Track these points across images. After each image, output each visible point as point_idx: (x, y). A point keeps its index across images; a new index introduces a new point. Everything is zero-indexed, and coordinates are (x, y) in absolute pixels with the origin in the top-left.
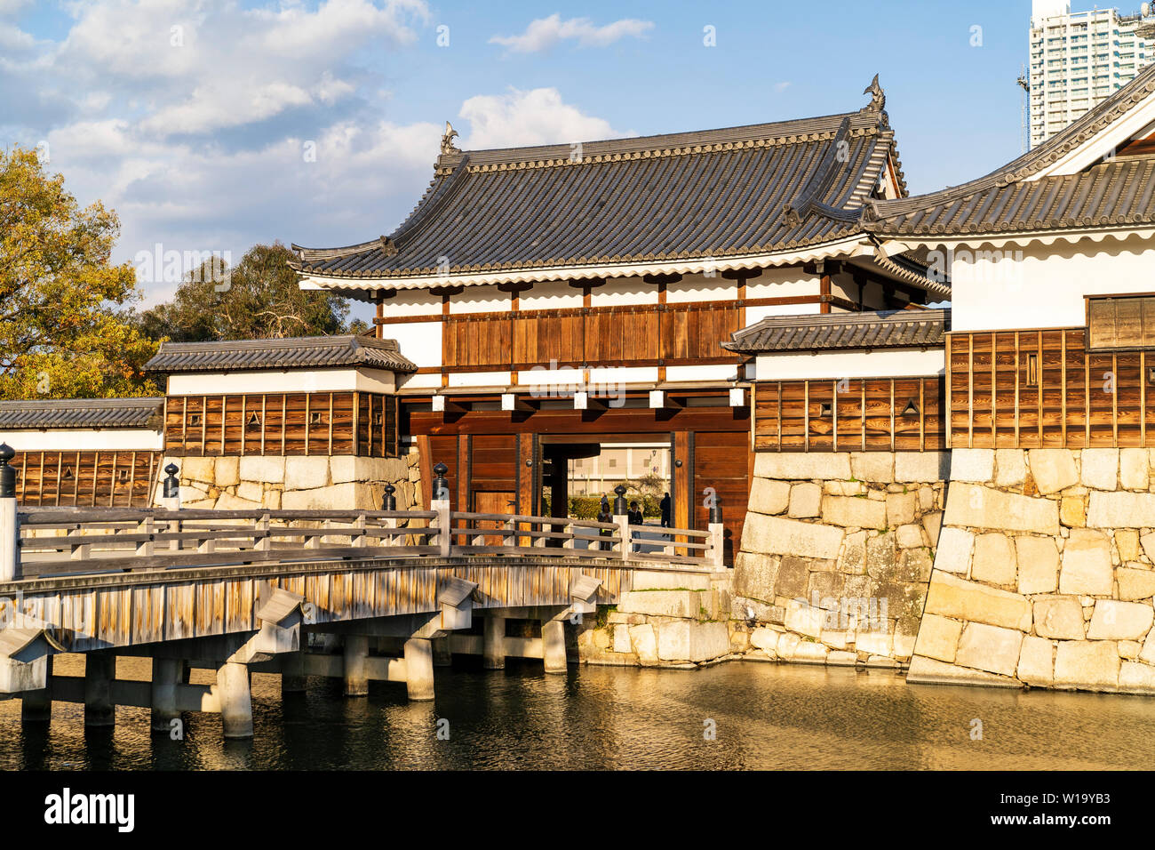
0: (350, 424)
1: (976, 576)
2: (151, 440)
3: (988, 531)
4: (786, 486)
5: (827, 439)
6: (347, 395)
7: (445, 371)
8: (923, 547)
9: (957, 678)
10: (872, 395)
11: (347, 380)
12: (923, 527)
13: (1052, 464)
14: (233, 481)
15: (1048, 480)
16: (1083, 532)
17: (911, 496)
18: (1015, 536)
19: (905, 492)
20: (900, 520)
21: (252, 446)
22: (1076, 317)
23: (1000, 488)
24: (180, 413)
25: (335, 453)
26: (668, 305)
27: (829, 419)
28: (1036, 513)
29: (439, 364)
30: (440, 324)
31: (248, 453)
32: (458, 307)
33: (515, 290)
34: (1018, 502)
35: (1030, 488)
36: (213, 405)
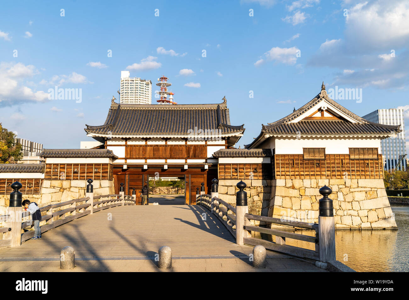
0: (108, 172)
1: (283, 206)
2: (41, 176)
3: (285, 197)
4: (227, 187)
5: (236, 177)
6: (107, 164)
7: (126, 159)
8: (260, 200)
9: (282, 228)
10: (247, 167)
11: (106, 161)
12: (259, 196)
13: (297, 182)
14: (68, 186)
15: (297, 186)
16: (305, 196)
17: (256, 189)
18: (291, 198)
19: (254, 188)
20: (254, 195)
21: (75, 178)
22: (301, 152)
23: (287, 188)
24: (51, 168)
25: (102, 179)
26: (188, 145)
27: (237, 172)
28: (295, 193)
29: (124, 157)
30: (124, 147)
31: (74, 179)
32: (129, 143)
33: (146, 139)
34: (291, 190)
35: (293, 187)
36: (62, 166)
